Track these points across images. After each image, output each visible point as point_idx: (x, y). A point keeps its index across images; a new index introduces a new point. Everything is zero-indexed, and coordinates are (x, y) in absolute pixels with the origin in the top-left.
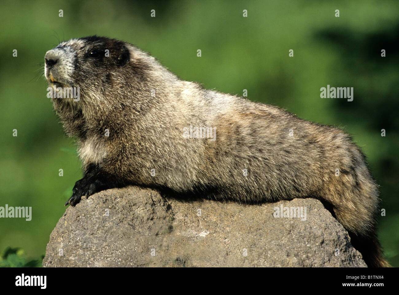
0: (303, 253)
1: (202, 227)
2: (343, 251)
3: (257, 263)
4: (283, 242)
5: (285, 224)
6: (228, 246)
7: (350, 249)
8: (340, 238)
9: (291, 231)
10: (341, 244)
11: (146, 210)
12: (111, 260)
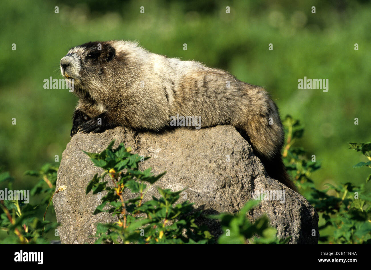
0: (220, 160)
1: (157, 146)
2: (247, 158)
3: (190, 167)
4: (208, 154)
5: (210, 142)
6: (173, 157)
7: (252, 157)
8: (245, 149)
9: (213, 146)
10: (246, 154)
11: (120, 136)
12: (97, 169)
